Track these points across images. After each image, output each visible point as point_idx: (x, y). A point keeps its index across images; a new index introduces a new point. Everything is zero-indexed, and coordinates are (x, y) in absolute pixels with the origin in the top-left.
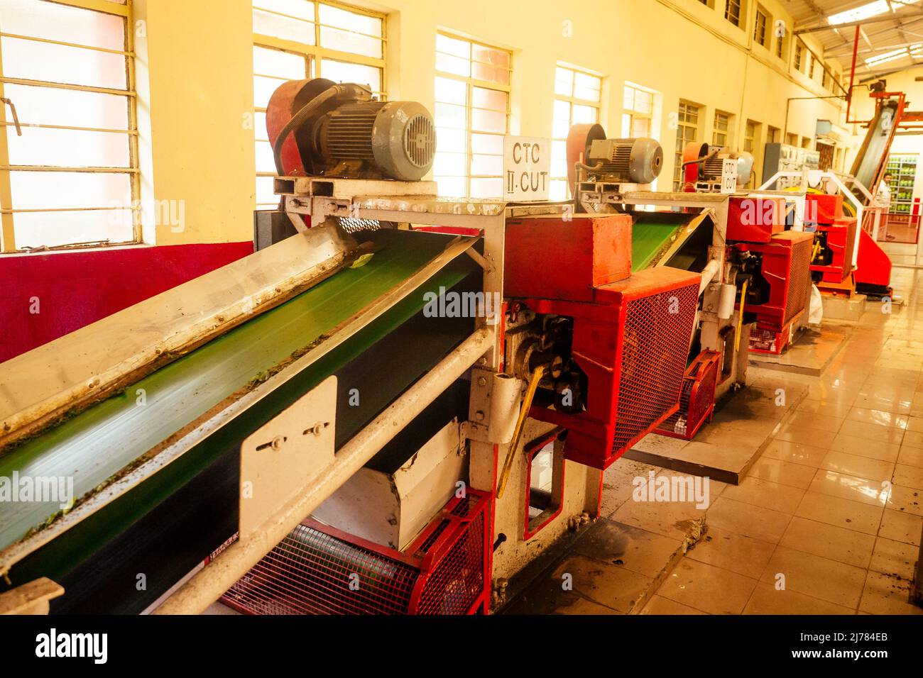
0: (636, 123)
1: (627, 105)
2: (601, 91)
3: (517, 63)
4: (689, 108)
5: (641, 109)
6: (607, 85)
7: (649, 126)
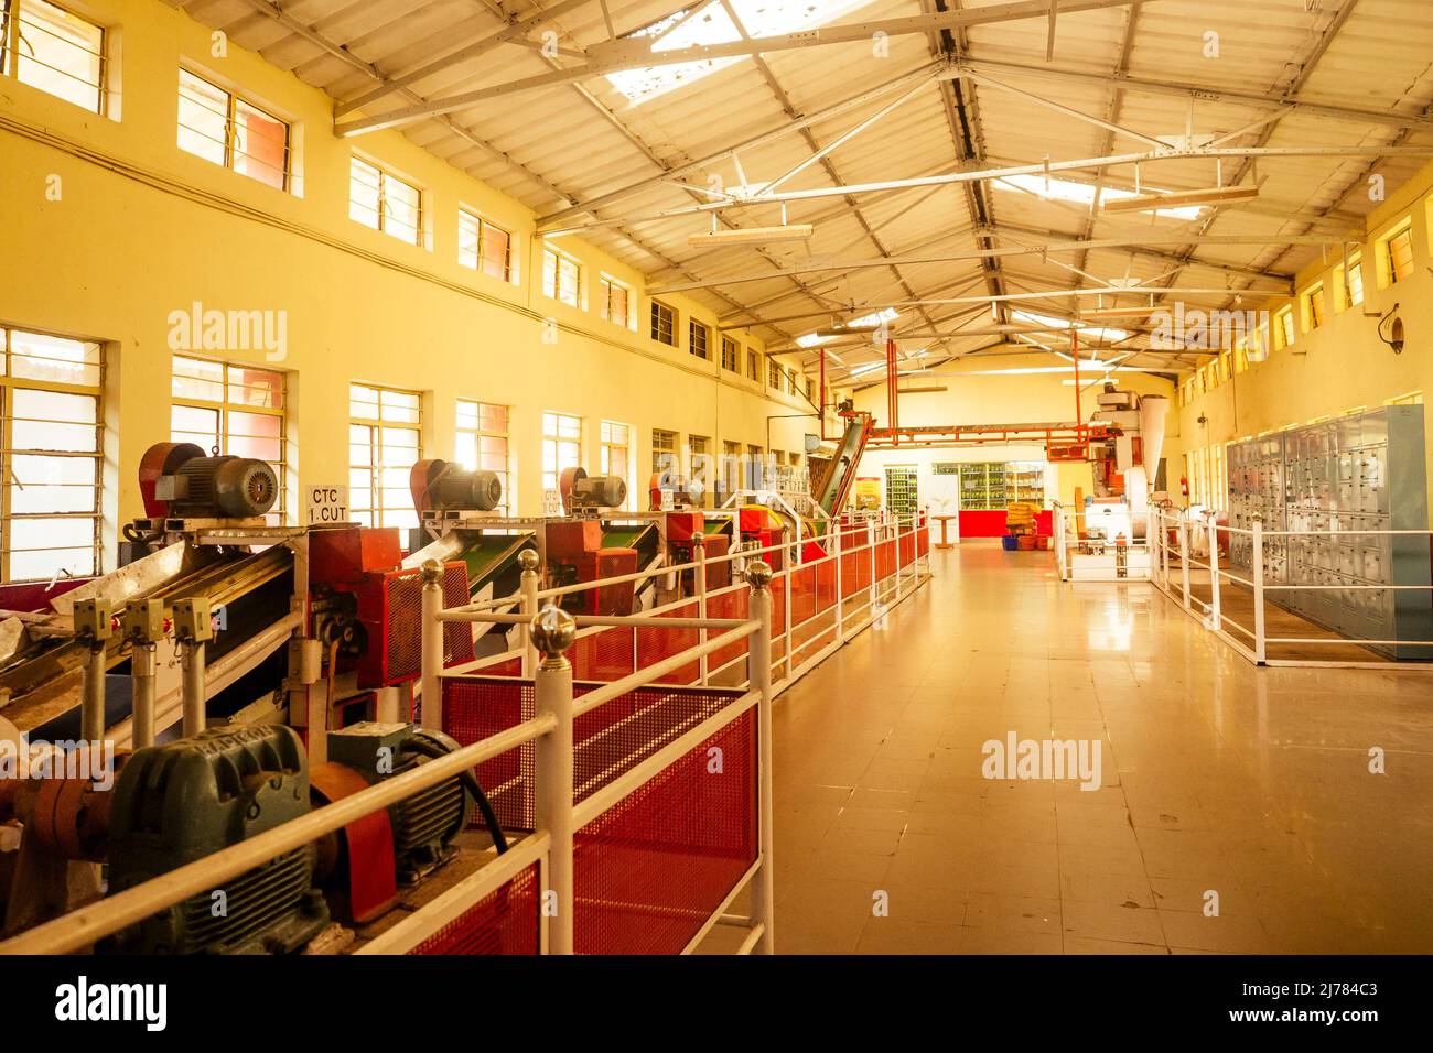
0: (614, 452)
1: (605, 438)
2: (581, 429)
3: (513, 416)
4: (663, 435)
5: (618, 440)
6: (585, 424)
7: (626, 454)
